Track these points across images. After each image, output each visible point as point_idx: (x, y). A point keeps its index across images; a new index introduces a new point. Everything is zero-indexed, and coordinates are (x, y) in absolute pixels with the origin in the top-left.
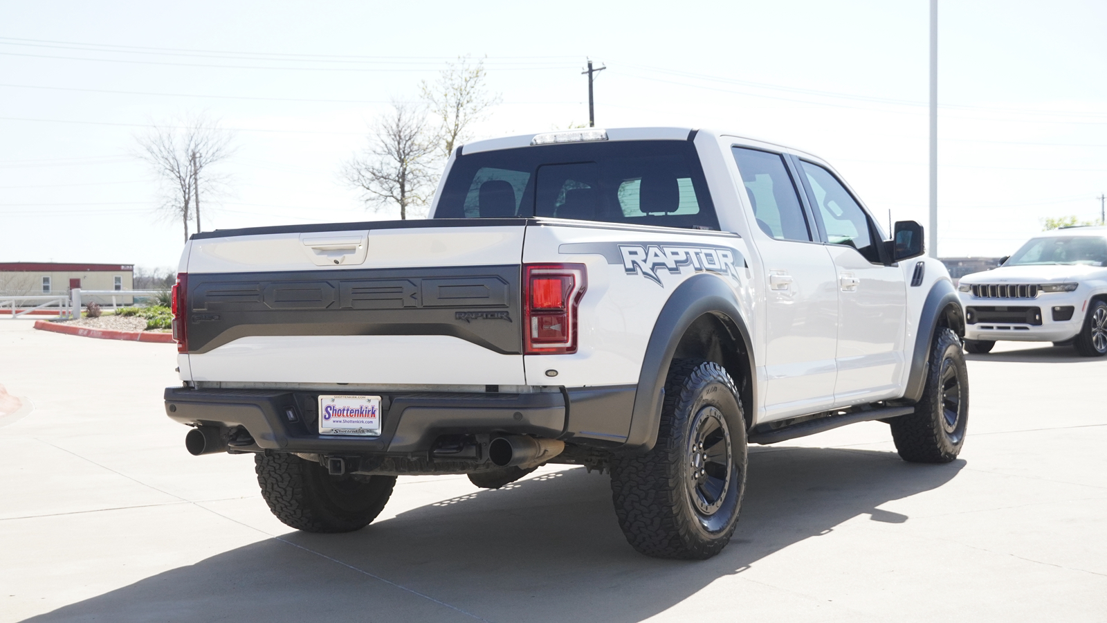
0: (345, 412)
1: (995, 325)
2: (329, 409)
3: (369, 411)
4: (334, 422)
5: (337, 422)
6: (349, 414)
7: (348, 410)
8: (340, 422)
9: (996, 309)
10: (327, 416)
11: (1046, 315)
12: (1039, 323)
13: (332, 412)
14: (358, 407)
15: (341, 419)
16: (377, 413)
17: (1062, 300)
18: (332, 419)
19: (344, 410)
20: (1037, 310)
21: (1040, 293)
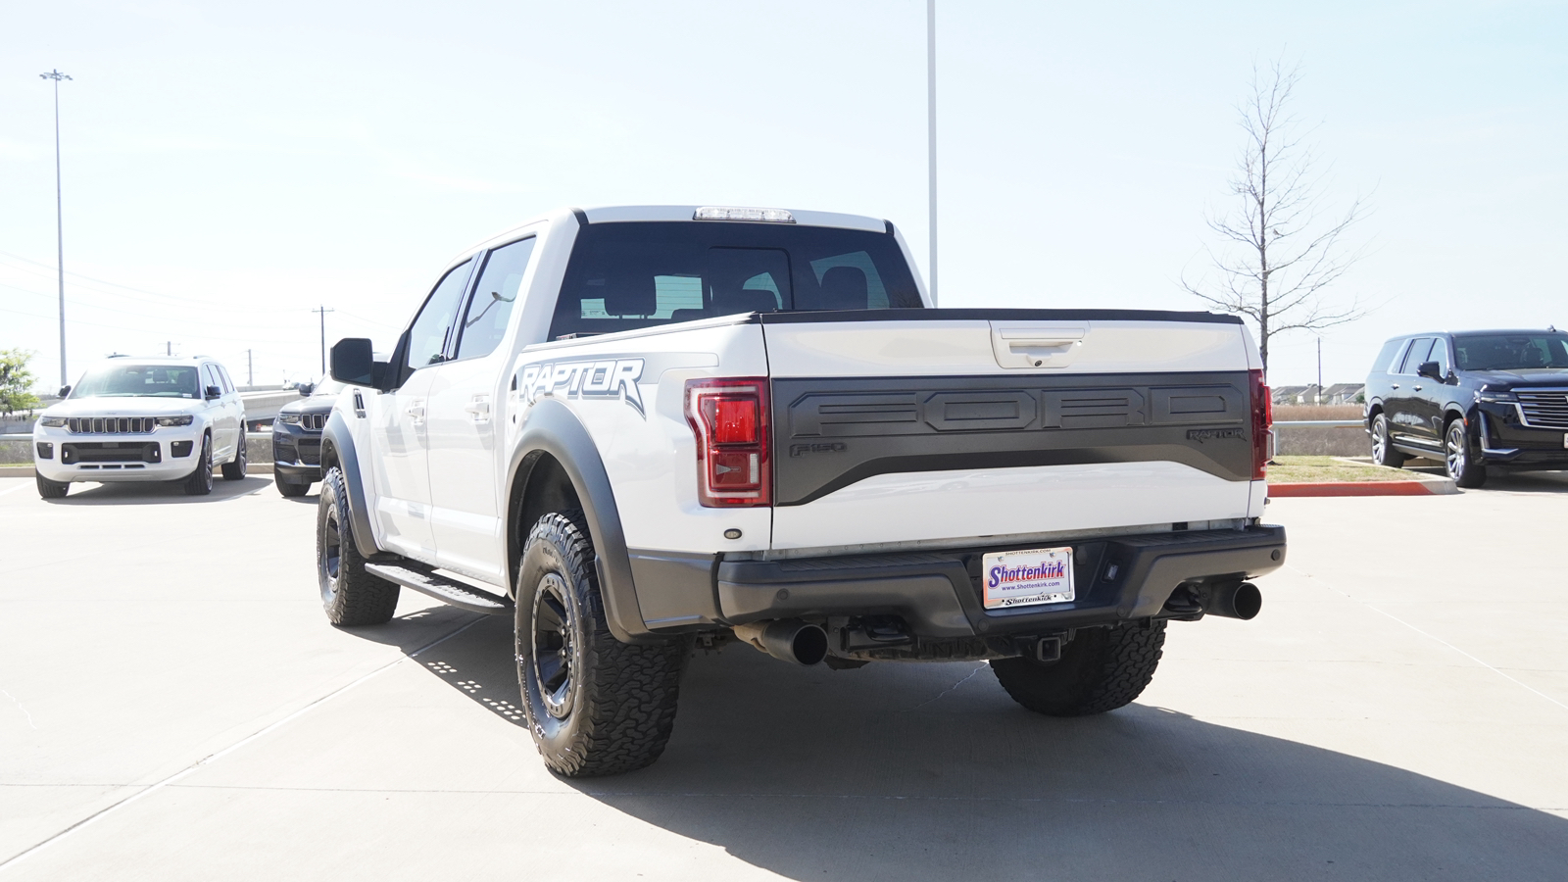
0: (1021, 573)
1: (101, 464)
2: (996, 572)
3: (1054, 569)
4: (1004, 589)
5: (1009, 588)
6: (1025, 576)
7: (1024, 570)
8: (1013, 588)
9: (104, 446)
10: (993, 583)
11: (166, 451)
12: (158, 460)
13: (1002, 574)
14: (1038, 565)
15: (1015, 584)
16: (1065, 571)
17: (181, 434)
18: (1001, 585)
19: (1018, 571)
20: (156, 446)
21: (157, 428)
